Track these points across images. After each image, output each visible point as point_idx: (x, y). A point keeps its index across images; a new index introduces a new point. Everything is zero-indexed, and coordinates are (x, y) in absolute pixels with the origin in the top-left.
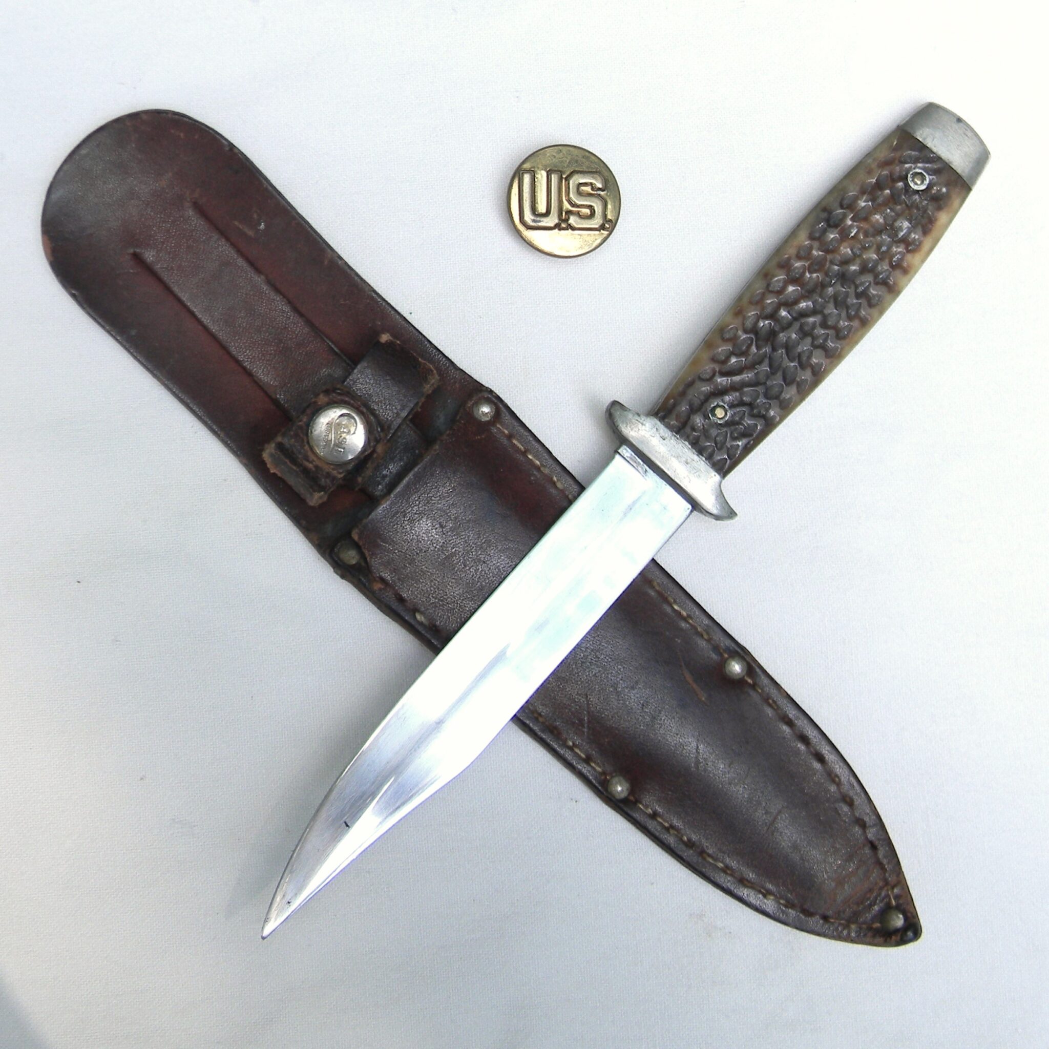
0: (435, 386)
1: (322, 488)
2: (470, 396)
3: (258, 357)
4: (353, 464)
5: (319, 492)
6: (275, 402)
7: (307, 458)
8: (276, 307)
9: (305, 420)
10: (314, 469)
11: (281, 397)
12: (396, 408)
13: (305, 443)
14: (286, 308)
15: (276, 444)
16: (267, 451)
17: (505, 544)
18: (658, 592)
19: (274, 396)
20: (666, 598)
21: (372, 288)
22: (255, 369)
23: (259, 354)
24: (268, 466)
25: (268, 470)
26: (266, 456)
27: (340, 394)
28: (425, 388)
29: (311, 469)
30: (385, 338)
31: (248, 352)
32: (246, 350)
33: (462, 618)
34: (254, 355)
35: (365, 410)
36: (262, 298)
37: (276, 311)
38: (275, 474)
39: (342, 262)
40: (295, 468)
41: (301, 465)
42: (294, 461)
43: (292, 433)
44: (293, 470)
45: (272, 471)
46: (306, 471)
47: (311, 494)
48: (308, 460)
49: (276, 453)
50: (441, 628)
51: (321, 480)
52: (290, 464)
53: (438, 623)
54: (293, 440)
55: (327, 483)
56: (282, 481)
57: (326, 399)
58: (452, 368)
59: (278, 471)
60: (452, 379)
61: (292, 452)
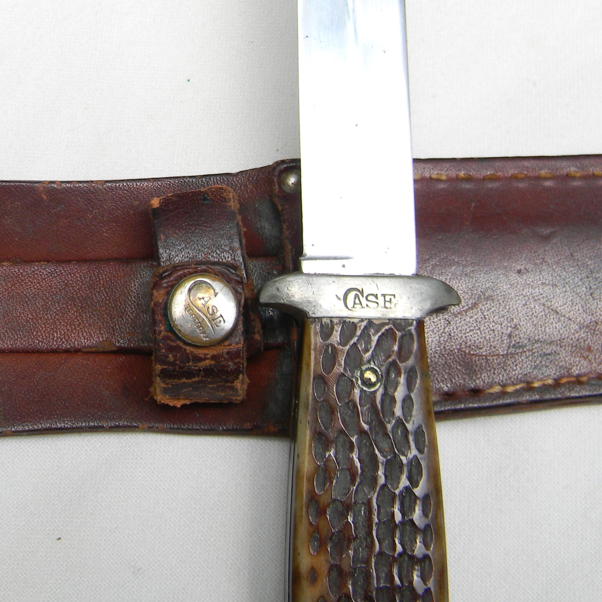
0: (236, 197)
1: (237, 372)
2: (270, 183)
3: (68, 330)
4: (241, 322)
5: (237, 378)
6: (121, 351)
7: (198, 359)
8: (41, 275)
9: (163, 328)
10: (213, 362)
11: (121, 343)
12: (225, 246)
13: (184, 347)
14: (50, 268)
15: (159, 376)
16: (158, 391)
17: (426, 267)
18: (581, 178)
19: (114, 349)
20: (594, 175)
21: (102, 181)
22: (76, 343)
23: (66, 326)
24: (171, 404)
25: (174, 407)
26: (161, 398)
27: (169, 276)
28: (230, 206)
29: (210, 365)
30: (155, 202)
31: (55, 335)
32: (53, 335)
33: (459, 363)
34: (63, 332)
35: (204, 267)
36: (22, 281)
37: (45, 279)
38: (184, 406)
39: (57, 185)
40: (196, 379)
41: (200, 370)
42: (190, 374)
43: (164, 351)
44: (195, 382)
45: (179, 406)
46: (208, 372)
47: (233, 388)
48: (201, 360)
49: (167, 384)
50: (452, 390)
51: (228, 366)
52: (189, 381)
53: (446, 389)
54: (170, 355)
55: (235, 364)
56: (195, 406)
57: (162, 291)
58: (231, 178)
59: (184, 399)
60: (241, 186)
61: (180, 367)
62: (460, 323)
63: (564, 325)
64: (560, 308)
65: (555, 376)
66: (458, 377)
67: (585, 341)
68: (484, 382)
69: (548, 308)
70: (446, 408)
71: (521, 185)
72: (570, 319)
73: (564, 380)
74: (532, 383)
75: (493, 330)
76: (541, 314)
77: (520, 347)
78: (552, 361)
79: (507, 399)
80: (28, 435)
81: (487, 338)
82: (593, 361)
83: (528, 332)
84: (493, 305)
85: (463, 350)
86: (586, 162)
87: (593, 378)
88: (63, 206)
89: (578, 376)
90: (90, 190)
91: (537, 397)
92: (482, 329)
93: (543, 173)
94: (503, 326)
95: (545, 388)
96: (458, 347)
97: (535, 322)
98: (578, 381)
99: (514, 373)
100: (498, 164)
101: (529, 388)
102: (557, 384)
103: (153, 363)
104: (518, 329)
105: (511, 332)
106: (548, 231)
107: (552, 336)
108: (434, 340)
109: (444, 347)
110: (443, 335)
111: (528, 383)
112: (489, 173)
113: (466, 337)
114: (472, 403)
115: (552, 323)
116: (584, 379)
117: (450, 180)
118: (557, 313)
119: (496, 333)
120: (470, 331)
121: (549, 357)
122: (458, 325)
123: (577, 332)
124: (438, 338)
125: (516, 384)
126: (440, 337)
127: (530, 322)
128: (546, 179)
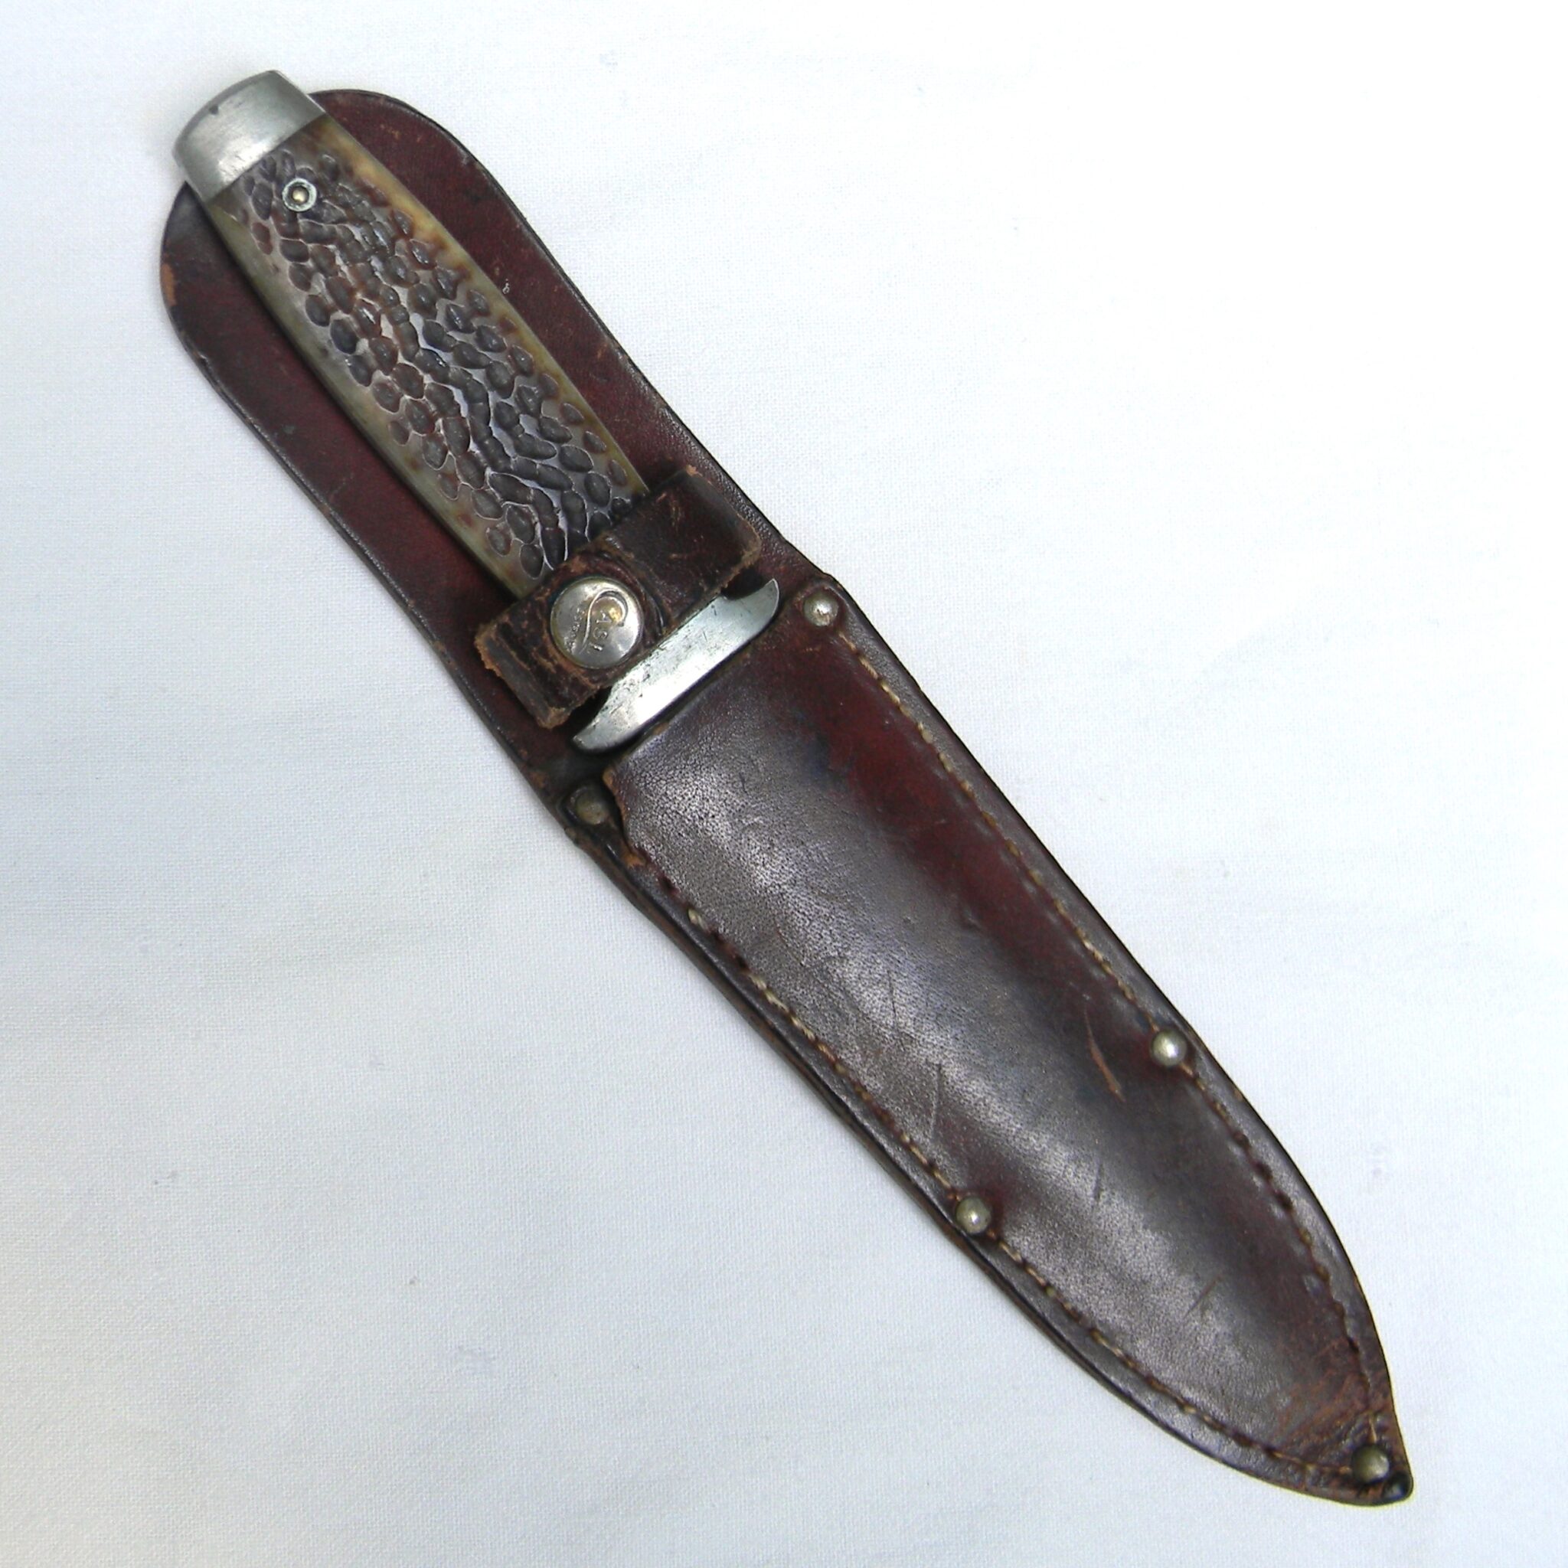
1: (563, 702)
2: (801, 587)
5: (559, 707)
7: (544, 652)
9: (548, 594)
10: (553, 671)
13: (544, 630)
15: (498, 625)
16: (484, 635)
18: (1062, 918)
20: (1074, 929)
24: (483, 658)
25: (482, 664)
26: (480, 642)
27: (607, 560)
29: (549, 670)
33: (759, 925)
35: (643, 590)
38: (491, 671)
39: (623, 357)
40: (525, 666)
41: (536, 663)
42: (524, 655)
43: (526, 612)
44: (521, 668)
45: (487, 667)
46: (541, 673)
47: (546, 709)
48: (546, 655)
49: (497, 639)
50: (725, 937)
51: (563, 689)
52: (517, 659)
53: (721, 930)
54: (526, 622)
55: (570, 693)
56: (501, 683)
57: (584, 566)
58: (775, 539)
59: (498, 667)
60: (775, 556)
61: (523, 640)
62: (803, 896)
63: (884, 1008)
64: (898, 991)
65: (822, 1037)
66: (743, 935)
67: (883, 1042)
68: (758, 966)
69: (890, 979)
70: (701, 945)
71: (1004, 858)
72: (894, 1011)
73: (824, 1049)
74: (795, 1016)
75: (822, 937)
76: (877, 976)
77: (825, 978)
78: (835, 1022)
79: (758, 1002)
80: (339, 532)
81: (808, 936)
82: (868, 1065)
83: (847, 976)
84: (848, 917)
85: (777, 920)
86: (1083, 910)
87: (850, 1079)
88: (605, 381)
89: (840, 1061)
90: (644, 397)
91: (784, 1033)
92: (814, 924)
93: (1036, 873)
94: (834, 944)
95: (799, 1035)
96: (776, 912)
97: (863, 976)
98: (832, 1065)
99: (792, 990)
100: (1009, 817)
101: (787, 1019)
102: (814, 1045)
103: (508, 610)
104: (842, 962)
105: (834, 957)
106: (973, 921)
107: (862, 1004)
108: (764, 881)
109: (765, 898)
110: (777, 887)
111: (792, 1012)
112: (991, 814)
113: (792, 913)
114: (727, 968)
115: (875, 995)
116: (840, 1068)
117: (952, 777)
118: (891, 992)
119: (821, 942)
120: (804, 913)
121: (837, 1016)
122: (799, 896)
123: (886, 1028)
124: (769, 883)
125: (782, 1001)
126: (771, 886)
127: (860, 970)
128: (1031, 880)
